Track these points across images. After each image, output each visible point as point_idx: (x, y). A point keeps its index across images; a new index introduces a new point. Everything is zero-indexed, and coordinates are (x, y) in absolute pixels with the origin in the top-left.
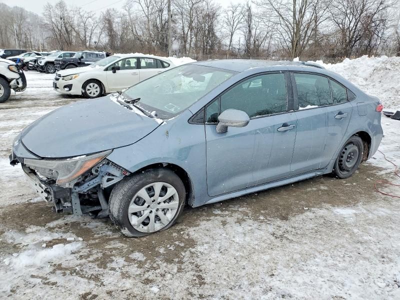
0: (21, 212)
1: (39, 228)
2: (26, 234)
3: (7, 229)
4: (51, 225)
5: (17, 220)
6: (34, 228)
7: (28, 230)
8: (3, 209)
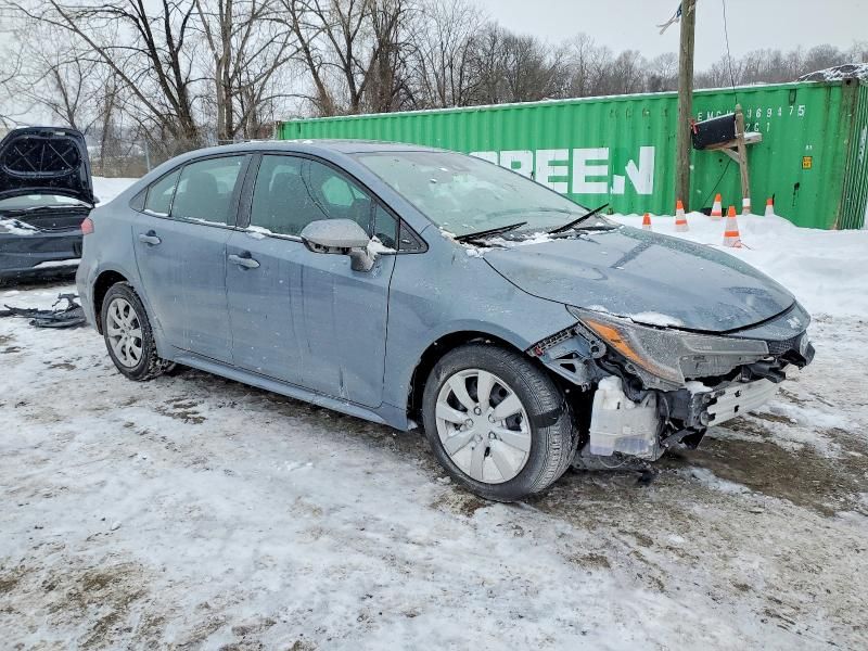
0: (788, 479)
1: (779, 443)
2: (806, 444)
3: (831, 464)
4: (759, 439)
5: (805, 469)
6: (788, 446)
7: (798, 447)
8: (817, 502)
